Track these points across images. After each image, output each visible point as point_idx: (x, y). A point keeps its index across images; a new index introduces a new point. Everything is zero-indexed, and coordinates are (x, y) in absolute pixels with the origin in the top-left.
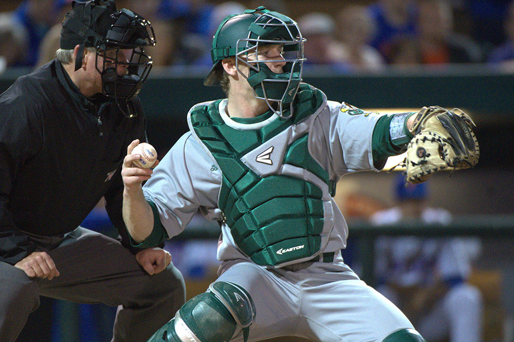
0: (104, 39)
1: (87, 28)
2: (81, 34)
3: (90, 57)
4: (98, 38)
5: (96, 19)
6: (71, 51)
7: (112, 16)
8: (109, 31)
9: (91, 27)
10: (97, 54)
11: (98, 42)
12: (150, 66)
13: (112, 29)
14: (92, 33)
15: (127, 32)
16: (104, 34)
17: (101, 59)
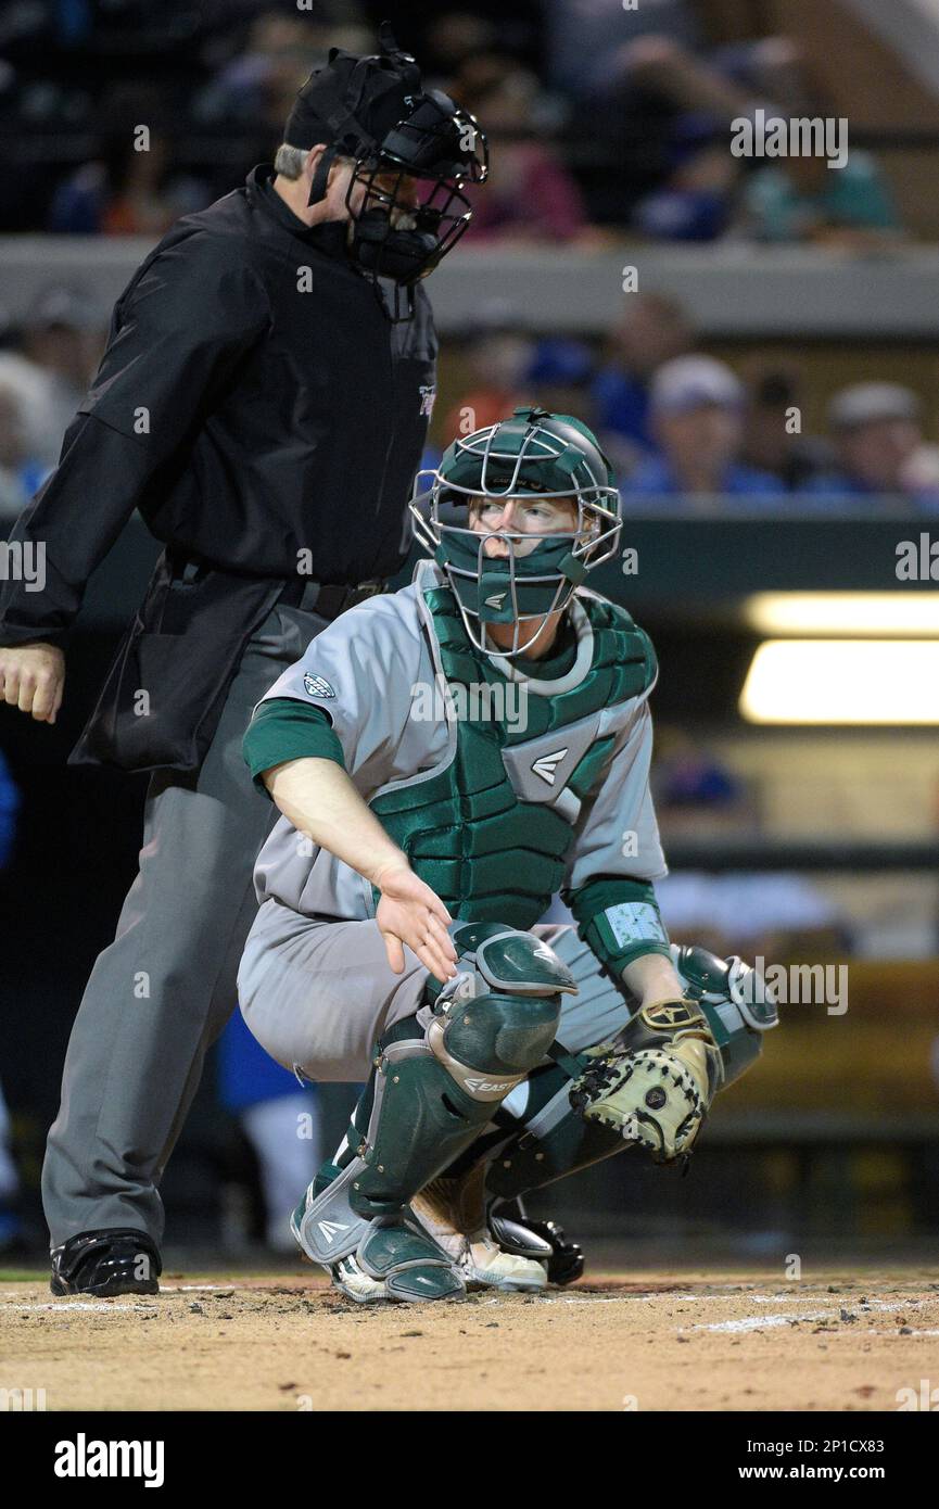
0: (379, 147)
1: (348, 114)
2: (333, 123)
3: (341, 176)
4: (364, 141)
5: (371, 99)
6: (305, 153)
7: (408, 100)
8: (392, 134)
9: (356, 115)
10: (354, 178)
11: (364, 150)
12: (463, 225)
13: (398, 131)
14: (356, 129)
15: (428, 144)
16: (379, 135)
17: (360, 188)
